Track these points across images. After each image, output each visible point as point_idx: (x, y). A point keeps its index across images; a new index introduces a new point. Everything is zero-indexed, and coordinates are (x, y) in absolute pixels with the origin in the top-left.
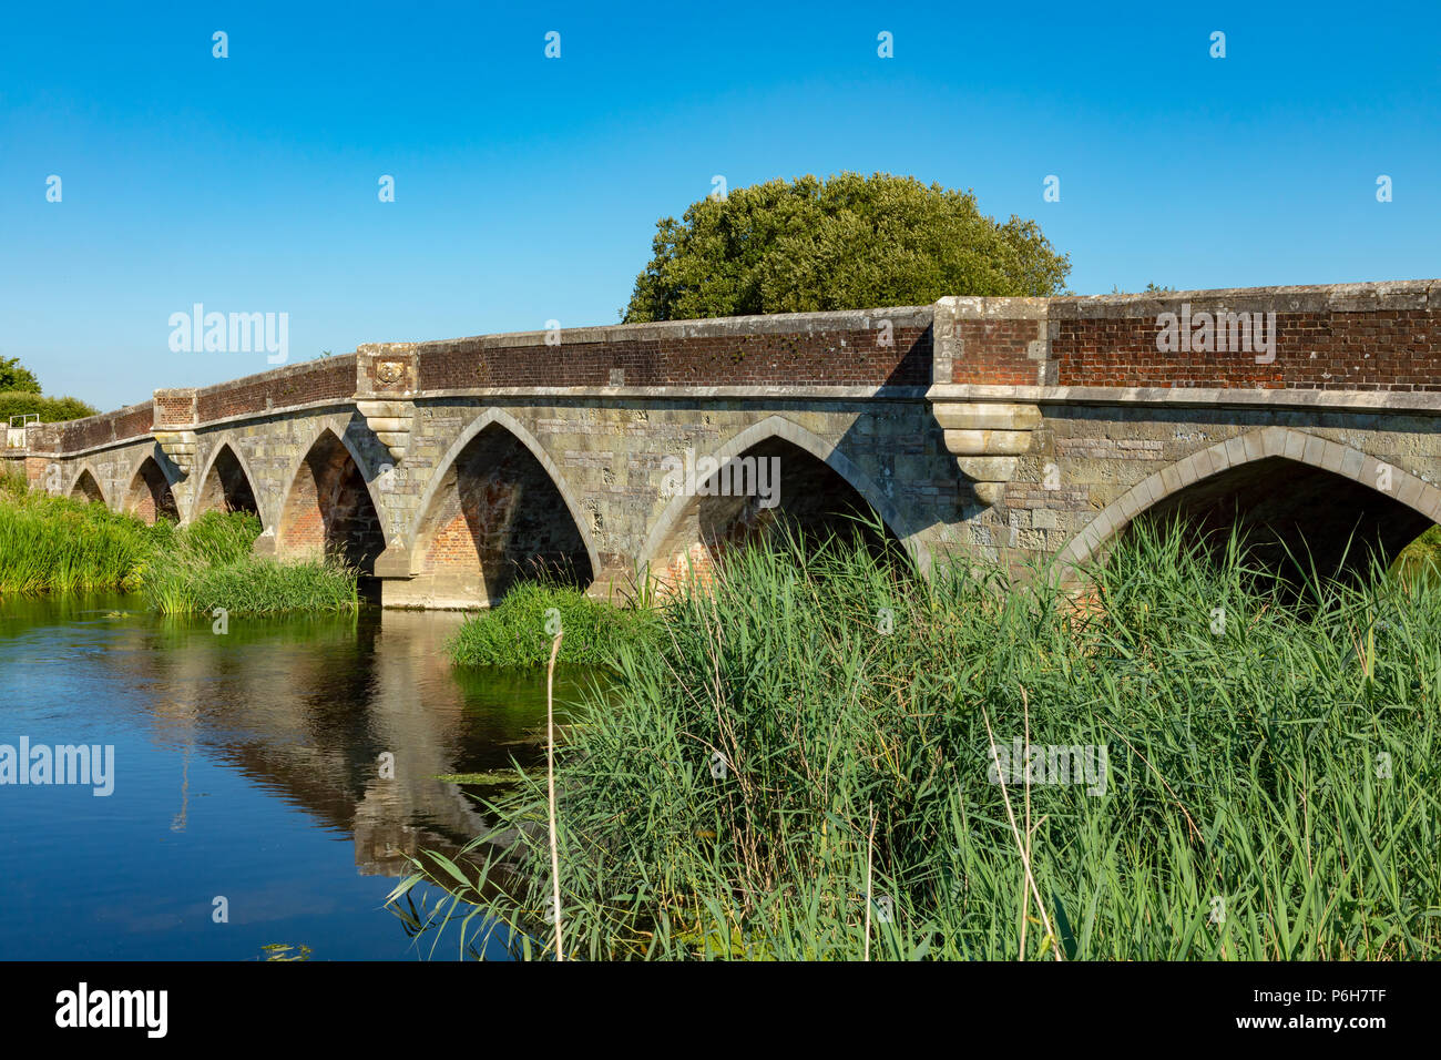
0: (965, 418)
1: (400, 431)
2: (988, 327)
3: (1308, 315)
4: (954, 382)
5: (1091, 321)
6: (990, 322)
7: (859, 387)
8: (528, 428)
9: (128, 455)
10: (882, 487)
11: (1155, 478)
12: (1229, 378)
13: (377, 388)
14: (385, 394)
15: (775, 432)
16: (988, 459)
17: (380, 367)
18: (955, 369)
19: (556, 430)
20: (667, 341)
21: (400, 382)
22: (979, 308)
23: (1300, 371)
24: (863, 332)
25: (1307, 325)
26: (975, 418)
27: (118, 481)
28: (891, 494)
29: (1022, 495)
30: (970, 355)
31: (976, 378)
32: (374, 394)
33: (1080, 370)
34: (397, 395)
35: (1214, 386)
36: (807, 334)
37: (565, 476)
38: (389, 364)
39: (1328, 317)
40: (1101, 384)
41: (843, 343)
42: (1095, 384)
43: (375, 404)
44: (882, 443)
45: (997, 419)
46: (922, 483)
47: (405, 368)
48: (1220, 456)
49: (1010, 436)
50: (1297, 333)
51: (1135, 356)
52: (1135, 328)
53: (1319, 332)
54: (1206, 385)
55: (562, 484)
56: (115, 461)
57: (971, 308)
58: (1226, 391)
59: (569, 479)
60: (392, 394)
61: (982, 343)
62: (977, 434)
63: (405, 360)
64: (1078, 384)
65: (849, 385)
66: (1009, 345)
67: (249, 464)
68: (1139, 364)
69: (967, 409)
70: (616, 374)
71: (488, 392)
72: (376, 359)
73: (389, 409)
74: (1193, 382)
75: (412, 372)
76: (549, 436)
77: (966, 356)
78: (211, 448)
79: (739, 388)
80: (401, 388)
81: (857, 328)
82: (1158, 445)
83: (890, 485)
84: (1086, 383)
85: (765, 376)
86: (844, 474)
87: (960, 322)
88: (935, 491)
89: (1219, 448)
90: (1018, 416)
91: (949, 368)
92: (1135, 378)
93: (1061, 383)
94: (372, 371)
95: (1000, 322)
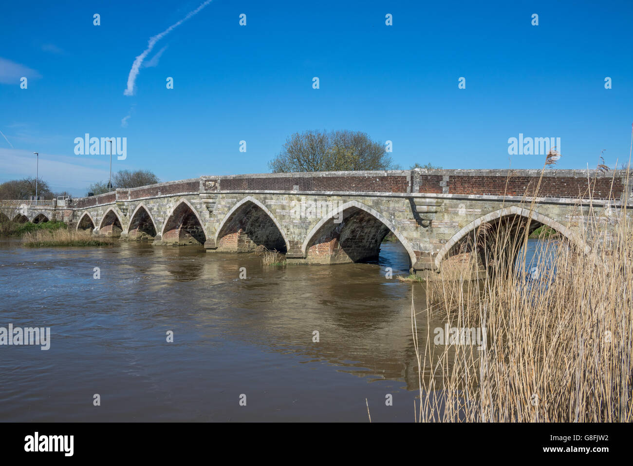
0: (423, 202)
1: (212, 203)
2: (429, 177)
3: (523, 177)
4: (420, 192)
5: (459, 176)
6: (430, 176)
7: (383, 193)
8: (262, 202)
9: (103, 209)
10: (391, 221)
11: (479, 219)
12: (501, 193)
13: (206, 190)
14: (208, 191)
15: (354, 205)
16: (428, 214)
17: (207, 183)
18: (420, 189)
19: (272, 203)
20: (315, 177)
21: (214, 188)
22: (427, 172)
23: (521, 192)
24: (385, 177)
25: (522, 180)
26: (425, 202)
27: (98, 218)
28: (394, 224)
29: (437, 224)
30: (424, 185)
31: (425, 191)
32: (205, 192)
33: (455, 189)
34: (213, 192)
35: (496, 195)
36: (365, 177)
37: (276, 218)
38: (210, 182)
39: (528, 178)
40: (462, 193)
41: (378, 180)
42: (460, 193)
43: (205, 195)
44: (391, 209)
45: (431, 202)
46: (404, 220)
47: (215, 184)
48: (498, 214)
49: (434, 207)
50: (520, 182)
51: (472, 186)
52: (472, 179)
53: (526, 182)
54: (494, 195)
55: (275, 220)
56: (97, 211)
57: (424, 172)
58: (500, 197)
59: (278, 218)
60: (211, 192)
61: (428, 182)
62: (426, 207)
63: (215, 181)
64: (455, 193)
65: (380, 192)
66: (435, 182)
67: (151, 213)
68: (474, 188)
69: (423, 200)
70: (295, 187)
71: (247, 191)
72: (206, 181)
73: (210, 196)
74: (490, 194)
75: (217, 185)
76: (270, 205)
77: (423, 185)
78: (136, 207)
79: (341, 192)
80: (214, 190)
81: (382, 176)
82: (480, 210)
83: (393, 221)
84: (457, 193)
85: (350, 188)
86: (378, 217)
87: (421, 175)
88: (409, 223)
89: (498, 211)
90: (437, 202)
91: (418, 188)
92: (472, 192)
93: (449, 193)
94: (204, 185)
95: (432, 176)
